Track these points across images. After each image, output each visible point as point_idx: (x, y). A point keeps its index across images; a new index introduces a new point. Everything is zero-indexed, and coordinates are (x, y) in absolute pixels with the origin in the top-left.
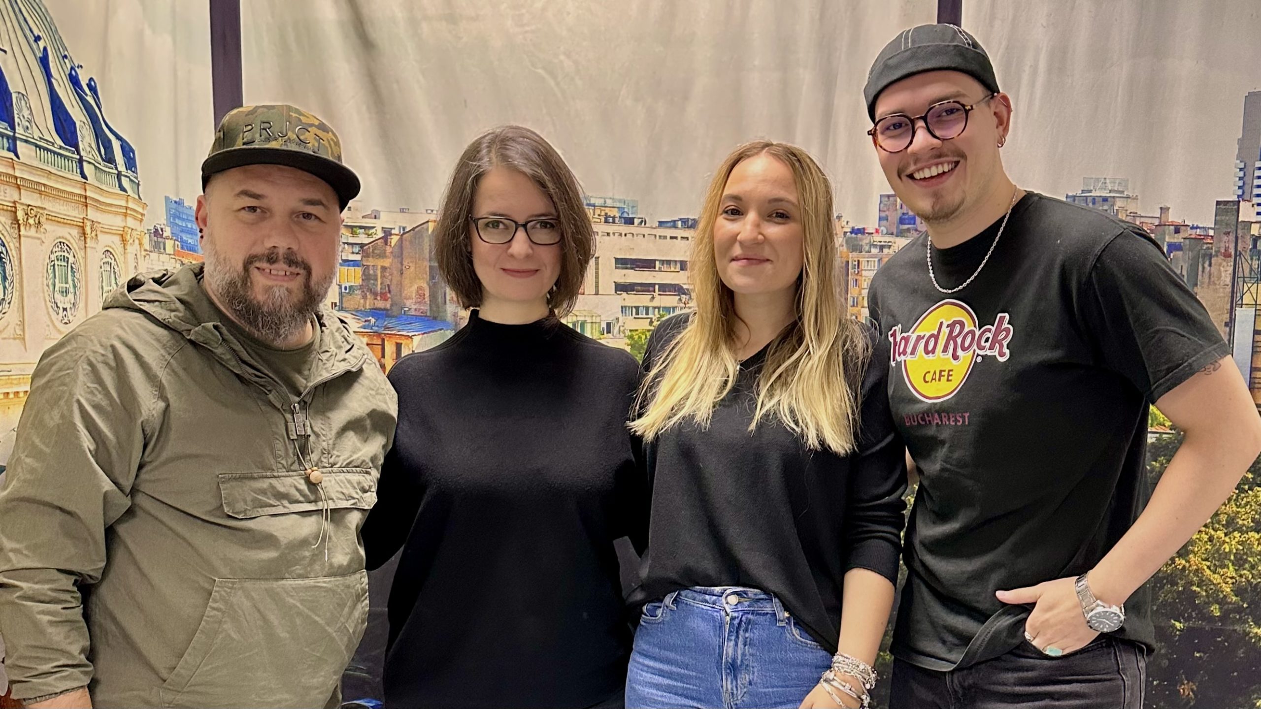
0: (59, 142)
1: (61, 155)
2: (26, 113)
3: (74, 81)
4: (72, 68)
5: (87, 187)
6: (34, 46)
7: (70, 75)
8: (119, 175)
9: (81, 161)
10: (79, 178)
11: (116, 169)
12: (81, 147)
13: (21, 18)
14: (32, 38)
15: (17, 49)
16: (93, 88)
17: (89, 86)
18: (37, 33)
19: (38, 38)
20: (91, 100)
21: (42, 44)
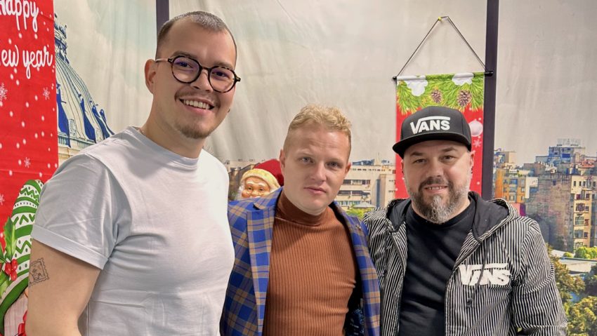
1: (87, 144)
2: (74, 128)
4: (94, 106)
6: (79, 99)
7: (93, 109)
13: (73, 87)
14: (77, 96)
15: (71, 101)
16: (102, 114)
17: (101, 113)
18: (79, 93)
19: (80, 96)
20: (101, 119)
21: (81, 98)
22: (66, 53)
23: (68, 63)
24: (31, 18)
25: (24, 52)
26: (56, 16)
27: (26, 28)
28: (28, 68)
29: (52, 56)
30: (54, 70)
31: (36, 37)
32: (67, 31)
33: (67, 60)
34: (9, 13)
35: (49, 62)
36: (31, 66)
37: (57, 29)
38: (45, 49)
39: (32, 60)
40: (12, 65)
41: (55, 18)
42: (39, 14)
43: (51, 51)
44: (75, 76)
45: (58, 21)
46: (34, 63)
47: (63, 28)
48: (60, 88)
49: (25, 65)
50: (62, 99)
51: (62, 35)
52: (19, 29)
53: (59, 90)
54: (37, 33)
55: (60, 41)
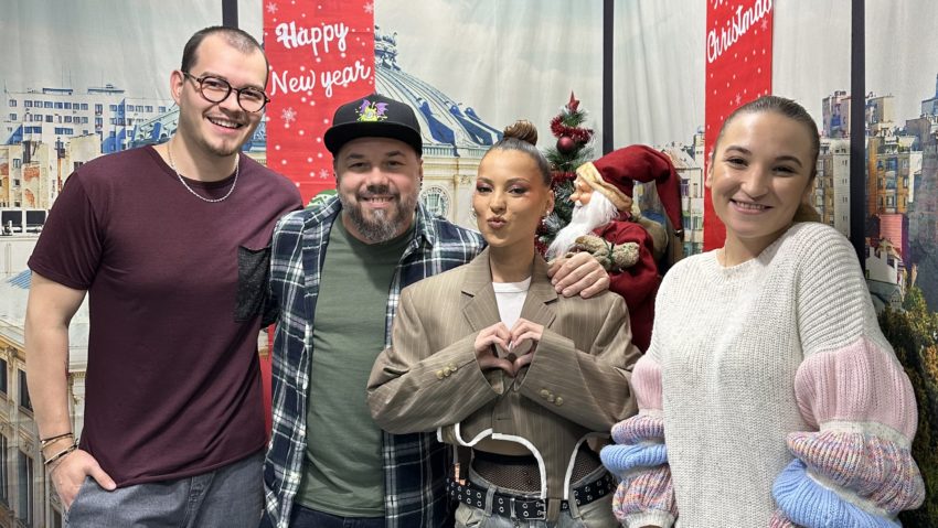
0: (436, 142)
3: (455, 112)
4: (453, 106)
5: (459, 160)
6: (416, 104)
7: (451, 110)
9: (455, 149)
10: (453, 156)
12: (456, 141)
13: (408, 94)
14: (414, 100)
16: (470, 113)
19: (418, 99)
20: (467, 118)
22: (394, 61)
23: (398, 69)
24: (336, 39)
25: (323, 74)
26: (377, 28)
27: (327, 50)
28: (330, 88)
29: (369, 69)
30: (373, 81)
31: (343, 55)
32: (397, 39)
33: (395, 67)
34: (302, 44)
35: (365, 74)
36: (333, 85)
37: (378, 40)
38: (357, 64)
39: (335, 80)
40: (304, 89)
41: (375, 31)
42: (349, 33)
43: (369, 64)
44: (412, 81)
45: (379, 33)
46: (339, 81)
47: (390, 36)
49: (324, 85)
51: (386, 44)
52: (316, 54)
54: (345, 52)
55: (385, 51)
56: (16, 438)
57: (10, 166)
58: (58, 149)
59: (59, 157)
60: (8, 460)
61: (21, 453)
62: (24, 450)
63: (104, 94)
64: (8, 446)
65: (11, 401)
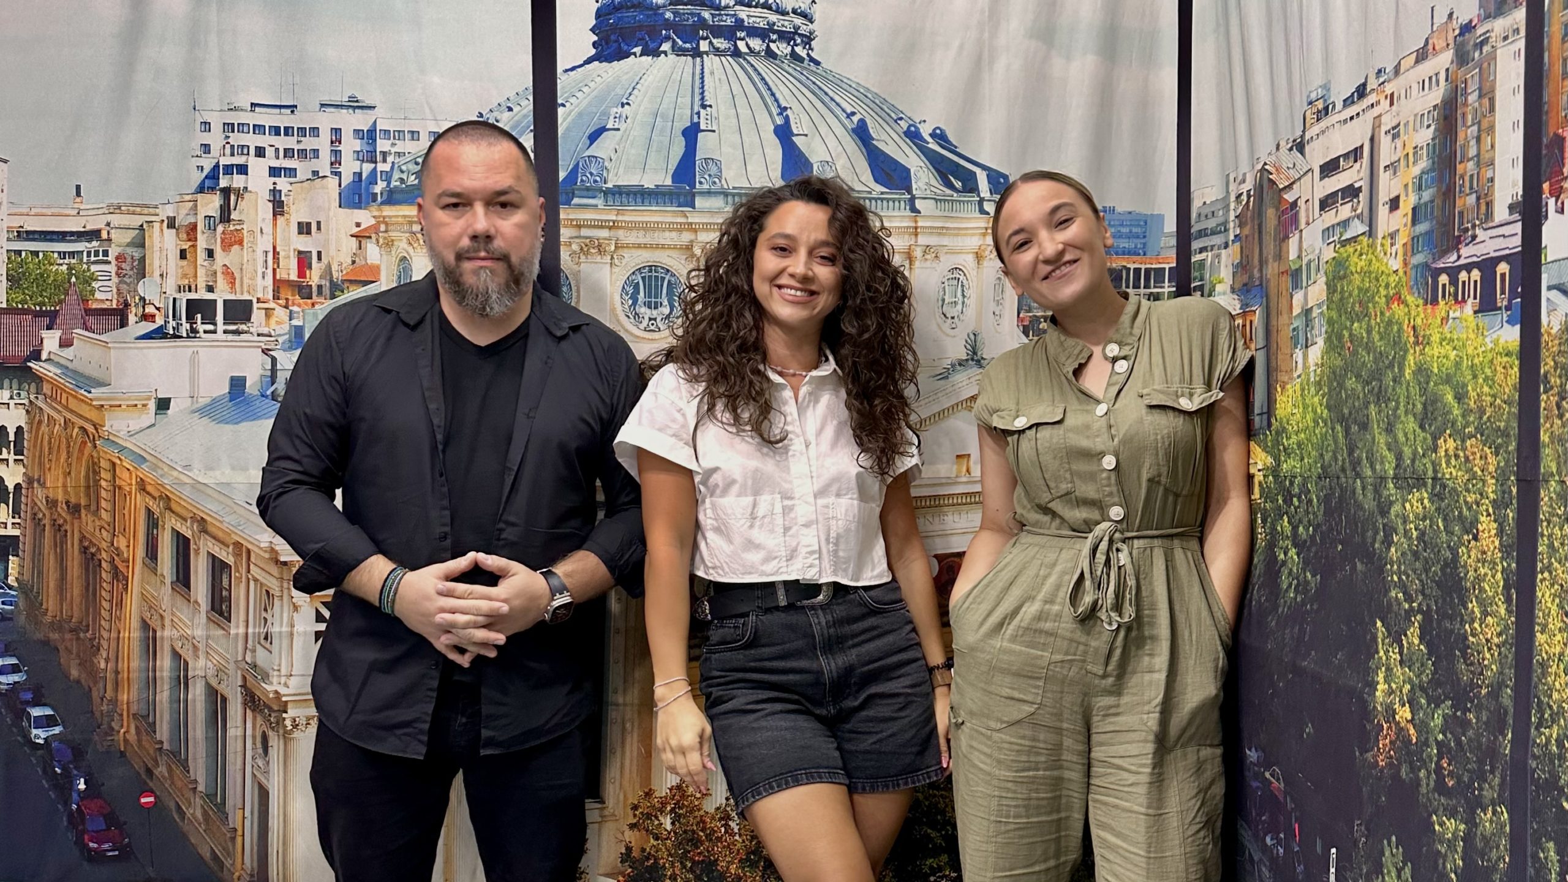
0: (880, 188)
1: (882, 200)
3: (913, 135)
4: (910, 126)
5: (918, 219)
6: (846, 122)
7: (906, 132)
8: (981, 201)
9: (912, 200)
10: (908, 213)
11: (979, 195)
12: (914, 186)
13: (833, 105)
14: (843, 116)
15: (823, 129)
16: (939, 136)
17: (933, 135)
18: (849, 110)
19: (850, 115)
20: (933, 146)
21: (855, 119)
22: (811, 49)
23: (817, 63)
32: (817, 11)
33: (812, 60)
37: (784, 14)
47: (804, 6)
48: (789, 112)
50: (795, 132)
51: (798, 21)
53: (787, 118)
55: (796, 33)
56: (201, 662)
57: (200, 227)
58: (273, 202)
59: (275, 215)
60: (190, 697)
61: (208, 686)
62: (214, 682)
63: (344, 111)
64: (190, 674)
65: (196, 602)
